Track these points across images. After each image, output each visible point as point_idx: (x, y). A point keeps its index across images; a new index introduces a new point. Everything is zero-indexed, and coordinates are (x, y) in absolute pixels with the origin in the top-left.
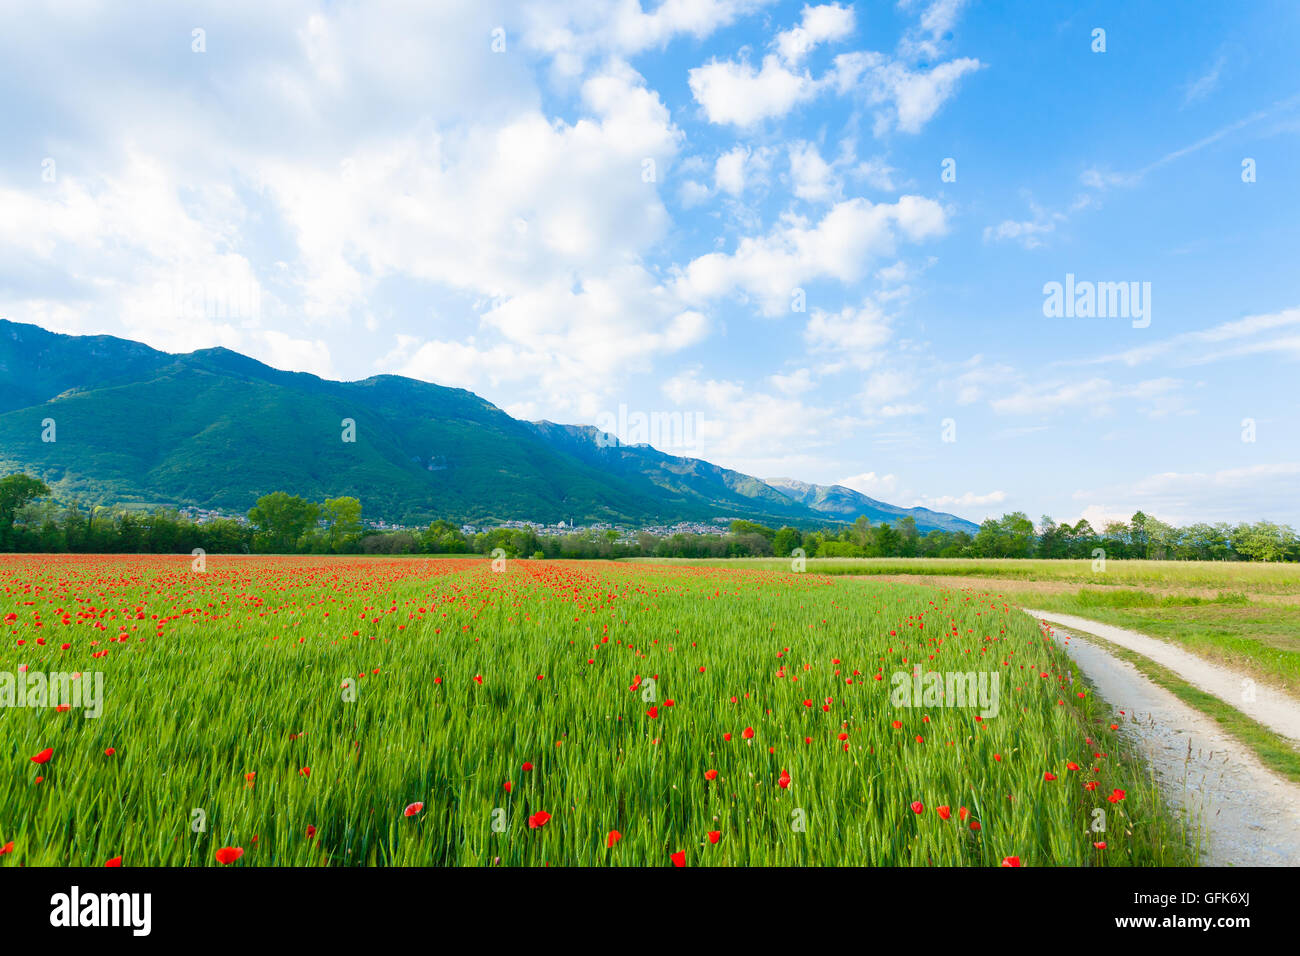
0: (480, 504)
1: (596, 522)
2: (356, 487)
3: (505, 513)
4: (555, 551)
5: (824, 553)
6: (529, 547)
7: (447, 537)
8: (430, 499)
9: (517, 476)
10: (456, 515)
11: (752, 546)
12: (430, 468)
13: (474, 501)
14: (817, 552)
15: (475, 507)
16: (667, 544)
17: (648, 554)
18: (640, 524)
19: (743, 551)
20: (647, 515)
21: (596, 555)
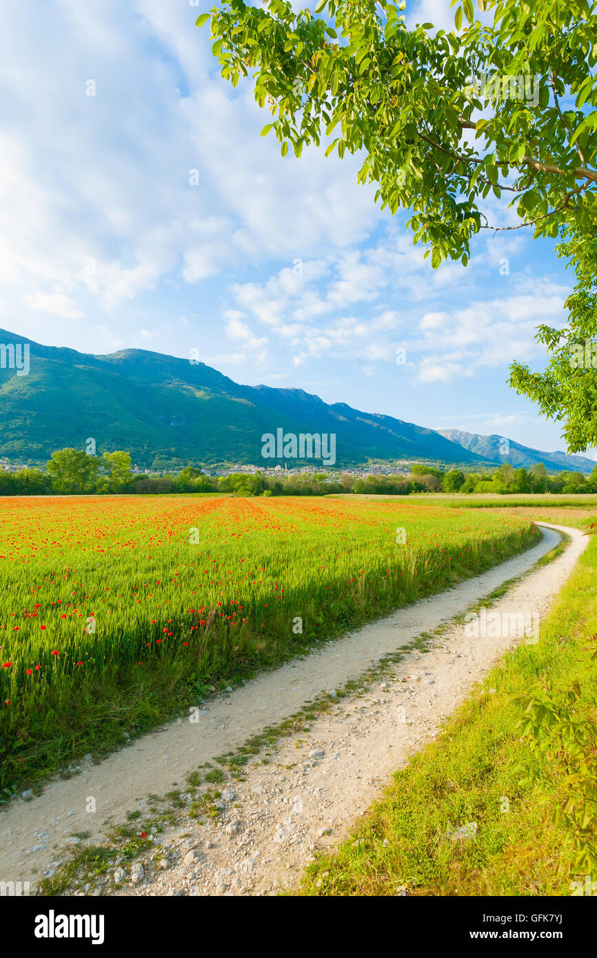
0: (213, 452)
1: (306, 465)
2: (113, 441)
3: (234, 459)
4: (279, 490)
5: (479, 490)
6: (260, 487)
7: (197, 480)
8: (173, 449)
9: (242, 430)
10: (194, 461)
11: (427, 484)
12: (172, 424)
13: (209, 450)
14: (475, 489)
15: (209, 455)
16: (363, 483)
17: (348, 491)
18: (340, 466)
19: (420, 488)
20: (345, 460)
21: (310, 492)
